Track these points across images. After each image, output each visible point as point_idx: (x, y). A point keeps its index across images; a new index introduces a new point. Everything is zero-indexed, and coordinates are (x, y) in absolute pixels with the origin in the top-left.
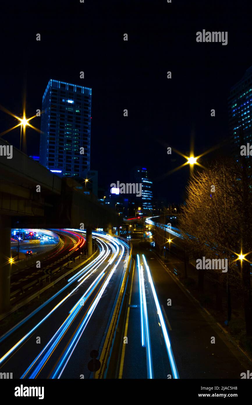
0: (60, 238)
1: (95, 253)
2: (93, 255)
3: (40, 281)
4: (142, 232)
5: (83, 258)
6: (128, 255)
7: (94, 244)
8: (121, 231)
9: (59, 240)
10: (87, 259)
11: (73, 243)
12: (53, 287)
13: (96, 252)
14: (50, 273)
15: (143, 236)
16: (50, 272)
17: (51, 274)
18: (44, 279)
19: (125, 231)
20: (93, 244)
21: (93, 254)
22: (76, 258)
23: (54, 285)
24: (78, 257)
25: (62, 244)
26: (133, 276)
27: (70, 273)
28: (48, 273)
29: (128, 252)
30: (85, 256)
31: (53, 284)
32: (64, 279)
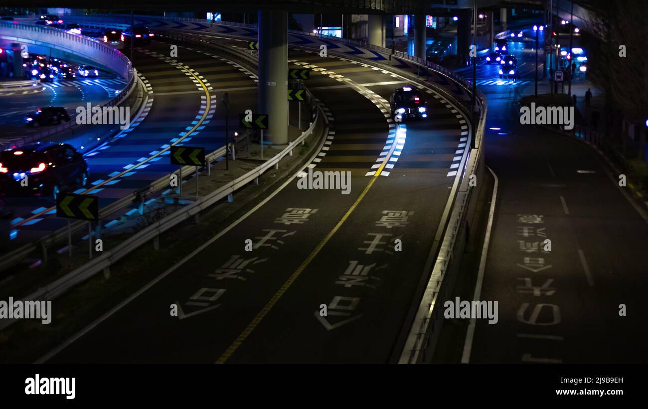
0: (133, 66)
1: (305, 134)
2: (292, 145)
3: (45, 250)
4: (537, 48)
5: (243, 155)
6: (464, 148)
7: (298, 95)
8: (430, 42)
9: (130, 76)
10: (264, 162)
11: (197, 89)
12: (107, 275)
13: (310, 131)
14: (89, 215)
15: (541, 66)
16: (89, 208)
17: (92, 217)
18: (64, 243)
19: (450, 40)
20: (292, 95)
21: (291, 138)
22: (210, 157)
23: (111, 267)
24: (221, 152)
25: (146, 94)
26: (486, 246)
27: (184, 217)
28: (80, 216)
29: (463, 134)
30: (254, 147)
31: (108, 263)
32: (156, 246)
